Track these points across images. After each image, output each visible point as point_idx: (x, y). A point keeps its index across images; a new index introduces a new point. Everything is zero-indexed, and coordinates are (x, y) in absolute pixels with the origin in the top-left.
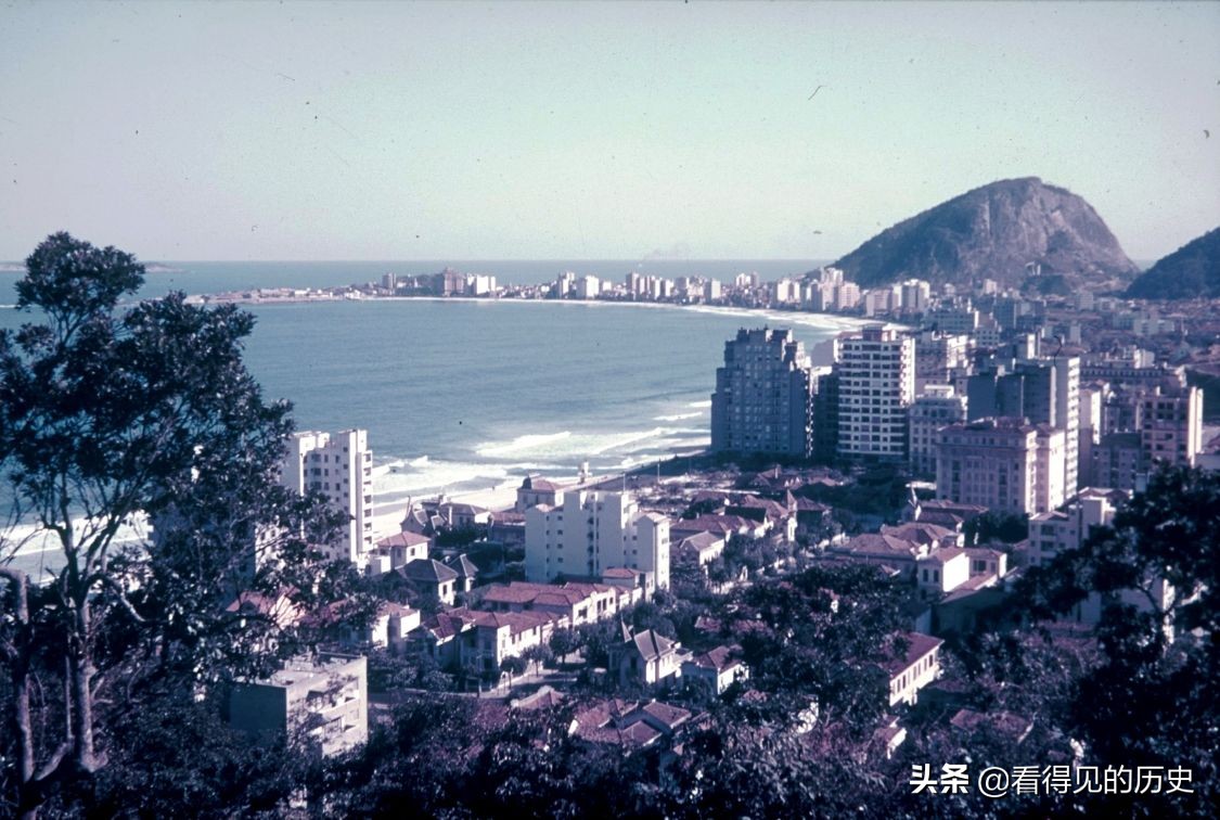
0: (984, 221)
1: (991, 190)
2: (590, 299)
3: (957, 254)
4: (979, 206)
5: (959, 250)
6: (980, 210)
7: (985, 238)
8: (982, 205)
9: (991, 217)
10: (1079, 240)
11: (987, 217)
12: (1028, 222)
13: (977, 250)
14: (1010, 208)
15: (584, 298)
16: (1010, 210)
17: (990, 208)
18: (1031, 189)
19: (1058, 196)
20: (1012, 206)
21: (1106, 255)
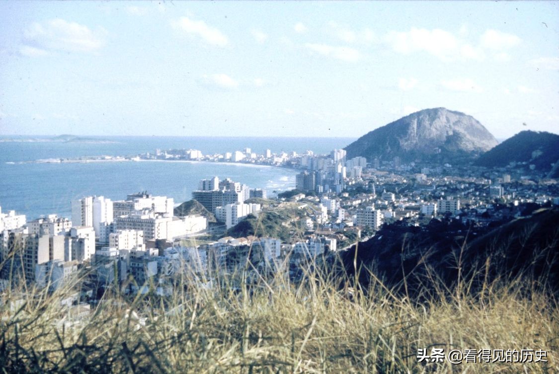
0: (413, 128)
1: (419, 114)
2: (237, 162)
3: (399, 143)
4: (412, 122)
5: (400, 142)
6: (412, 123)
7: (414, 136)
8: (413, 121)
9: (417, 127)
10: (468, 137)
11: (415, 126)
12: (436, 129)
13: (409, 142)
14: (427, 122)
15: (234, 162)
16: (427, 123)
17: (417, 122)
18: (439, 113)
19: (458, 116)
20: (429, 121)
21: (483, 144)
